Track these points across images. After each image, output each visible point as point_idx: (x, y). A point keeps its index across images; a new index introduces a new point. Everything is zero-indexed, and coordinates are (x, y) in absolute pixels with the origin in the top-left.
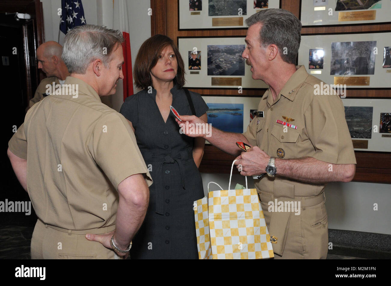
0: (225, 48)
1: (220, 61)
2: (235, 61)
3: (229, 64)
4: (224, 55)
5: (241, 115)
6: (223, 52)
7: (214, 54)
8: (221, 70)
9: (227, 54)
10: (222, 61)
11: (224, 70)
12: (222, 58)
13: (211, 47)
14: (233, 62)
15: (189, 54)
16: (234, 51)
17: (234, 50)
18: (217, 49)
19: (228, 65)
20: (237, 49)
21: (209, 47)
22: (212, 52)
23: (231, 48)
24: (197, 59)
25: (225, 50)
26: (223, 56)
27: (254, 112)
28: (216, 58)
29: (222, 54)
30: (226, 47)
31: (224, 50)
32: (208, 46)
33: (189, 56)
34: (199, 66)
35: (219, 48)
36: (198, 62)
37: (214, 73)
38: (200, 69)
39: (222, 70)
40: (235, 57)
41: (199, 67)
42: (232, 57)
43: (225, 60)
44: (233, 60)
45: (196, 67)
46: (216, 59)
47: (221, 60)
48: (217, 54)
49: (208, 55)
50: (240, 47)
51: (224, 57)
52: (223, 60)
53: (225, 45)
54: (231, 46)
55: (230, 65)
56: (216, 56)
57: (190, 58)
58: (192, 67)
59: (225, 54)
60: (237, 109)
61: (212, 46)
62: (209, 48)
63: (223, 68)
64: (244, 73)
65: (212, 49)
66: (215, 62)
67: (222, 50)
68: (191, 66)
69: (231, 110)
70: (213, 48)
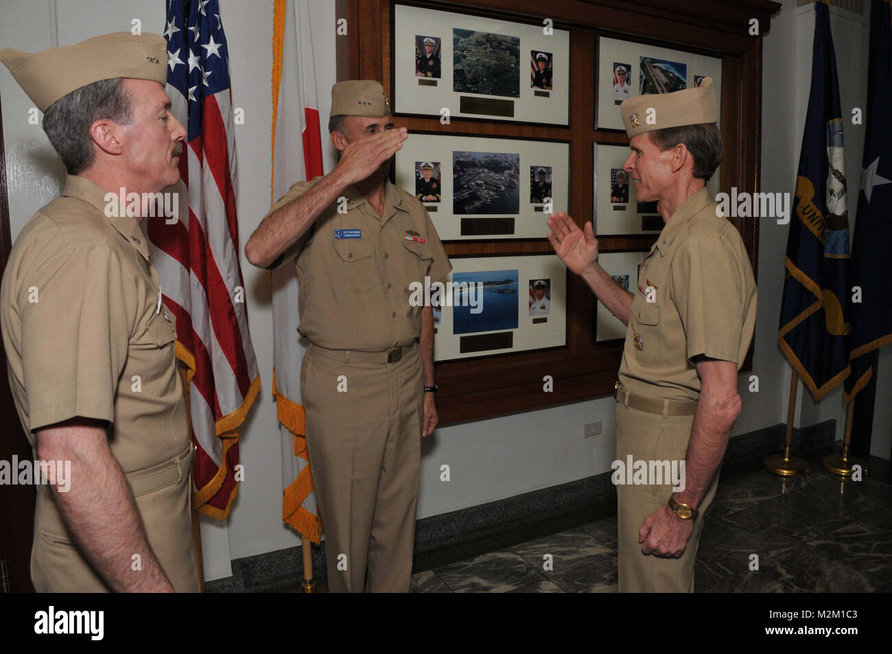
0: (486, 159)
1: (477, 184)
2: (504, 185)
3: (493, 190)
4: (483, 172)
5: (515, 292)
6: (482, 166)
7: (466, 169)
8: (477, 204)
9: (489, 170)
10: (481, 184)
11: (484, 203)
12: (481, 179)
13: (459, 156)
14: (500, 188)
15: (416, 168)
16: (502, 166)
17: (501, 163)
18: (470, 159)
19: (491, 192)
20: (506, 162)
21: (456, 155)
22: (462, 165)
23: (496, 158)
24: (432, 180)
25: (485, 162)
26: (483, 175)
27: (536, 283)
28: (469, 177)
29: (481, 170)
30: (487, 157)
31: (483, 162)
32: (454, 153)
33: (416, 173)
34: (437, 195)
35: (474, 158)
36: (435, 186)
37: (466, 208)
38: (438, 201)
39: (482, 204)
40: (503, 178)
41: (437, 198)
42: (497, 176)
43: (486, 183)
44: (499, 183)
45: (430, 197)
46: (469, 181)
47: (479, 182)
48: (471, 171)
49: (455, 171)
50: (511, 159)
51: (485, 176)
52: (483, 182)
53: (486, 153)
54: (495, 155)
55: (495, 193)
56: (469, 175)
57: (419, 176)
58: (422, 197)
59: (486, 170)
60: (508, 281)
61: (461, 154)
62: (457, 157)
63: (482, 198)
64: (518, 210)
65: (462, 159)
66: (468, 186)
67: (480, 162)
68: (420, 195)
69: (497, 285)
70: (464, 157)
